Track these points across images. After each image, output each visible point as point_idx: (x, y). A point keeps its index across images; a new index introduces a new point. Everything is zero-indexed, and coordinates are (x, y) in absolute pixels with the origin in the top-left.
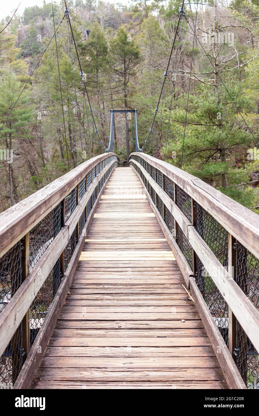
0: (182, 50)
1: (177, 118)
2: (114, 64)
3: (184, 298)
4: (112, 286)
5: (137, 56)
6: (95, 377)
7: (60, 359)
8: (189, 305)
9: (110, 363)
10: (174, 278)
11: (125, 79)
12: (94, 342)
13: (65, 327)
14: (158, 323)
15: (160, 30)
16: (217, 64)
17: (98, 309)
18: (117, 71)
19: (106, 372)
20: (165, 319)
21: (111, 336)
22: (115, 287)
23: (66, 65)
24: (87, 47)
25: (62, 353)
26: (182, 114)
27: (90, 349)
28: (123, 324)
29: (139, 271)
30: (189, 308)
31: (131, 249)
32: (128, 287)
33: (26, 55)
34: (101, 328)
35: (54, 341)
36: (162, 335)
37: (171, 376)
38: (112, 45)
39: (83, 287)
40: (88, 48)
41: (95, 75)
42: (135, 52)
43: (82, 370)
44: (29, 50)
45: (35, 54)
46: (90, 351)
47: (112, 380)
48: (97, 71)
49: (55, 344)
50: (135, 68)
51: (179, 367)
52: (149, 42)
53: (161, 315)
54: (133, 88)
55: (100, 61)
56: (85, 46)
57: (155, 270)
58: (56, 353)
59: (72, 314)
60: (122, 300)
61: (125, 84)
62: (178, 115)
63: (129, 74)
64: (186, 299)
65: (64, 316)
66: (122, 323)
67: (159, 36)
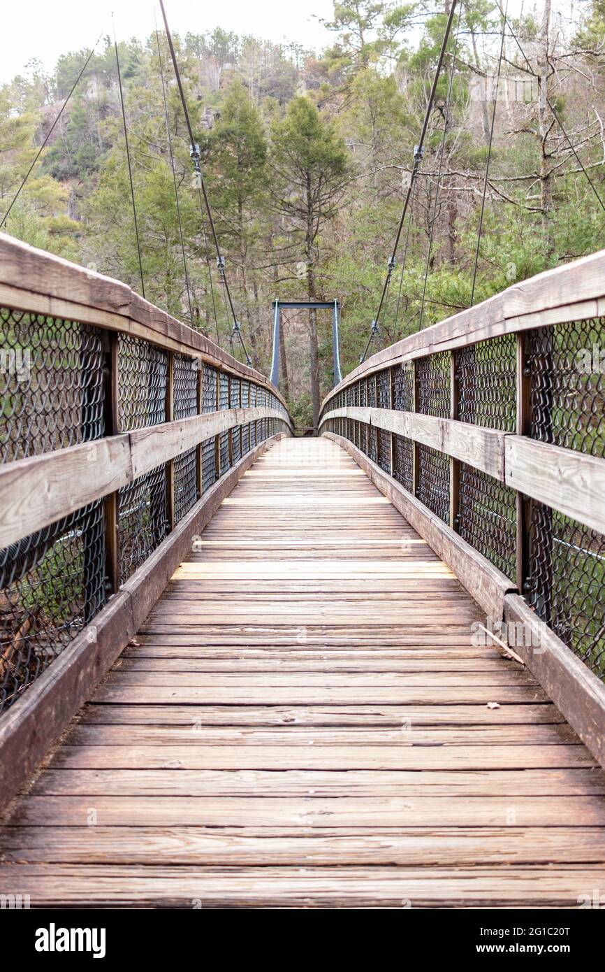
0: (453, 152)
1: (442, 295)
2: (281, 187)
3: (489, 654)
4: (268, 630)
5: (341, 169)
6: (199, 851)
7: (82, 802)
8: (506, 669)
9: (253, 814)
10: (453, 612)
11: (309, 225)
12: (202, 757)
13: (110, 720)
14: (413, 710)
15: (400, 98)
16: (547, 153)
17: (223, 679)
18: (289, 205)
19: (237, 839)
20: (435, 702)
21: (260, 743)
22: (276, 631)
23: (161, 185)
24: (216, 143)
25: (92, 786)
26: (455, 283)
27: (187, 775)
28: (300, 715)
29: (348, 600)
30: (508, 677)
31: (326, 557)
32: (316, 631)
33: (63, 175)
34: (230, 722)
35: (69, 754)
36: (430, 741)
37: (471, 849)
38: (275, 138)
39: (178, 630)
40: (216, 146)
41: (234, 214)
42: (336, 155)
43: (157, 832)
44: (72, 161)
45: (87, 173)
46: (187, 781)
47: (259, 860)
48: (240, 203)
49: (71, 762)
50: (334, 200)
51: (493, 824)
52: (370, 129)
53: (422, 693)
54: (330, 249)
55: (246, 180)
56: (210, 139)
57: (396, 598)
58: (72, 787)
59: (137, 691)
60: (299, 659)
61: (310, 239)
62: (445, 286)
63: (320, 214)
64: (494, 656)
65: (111, 694)
66: (295, 710)
67: (396, 113)
